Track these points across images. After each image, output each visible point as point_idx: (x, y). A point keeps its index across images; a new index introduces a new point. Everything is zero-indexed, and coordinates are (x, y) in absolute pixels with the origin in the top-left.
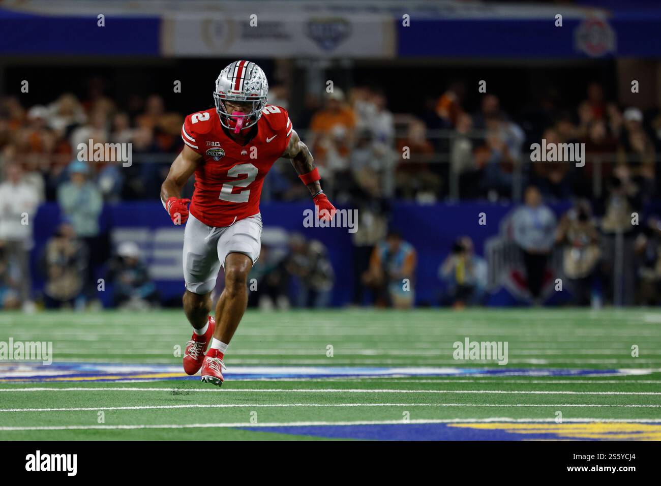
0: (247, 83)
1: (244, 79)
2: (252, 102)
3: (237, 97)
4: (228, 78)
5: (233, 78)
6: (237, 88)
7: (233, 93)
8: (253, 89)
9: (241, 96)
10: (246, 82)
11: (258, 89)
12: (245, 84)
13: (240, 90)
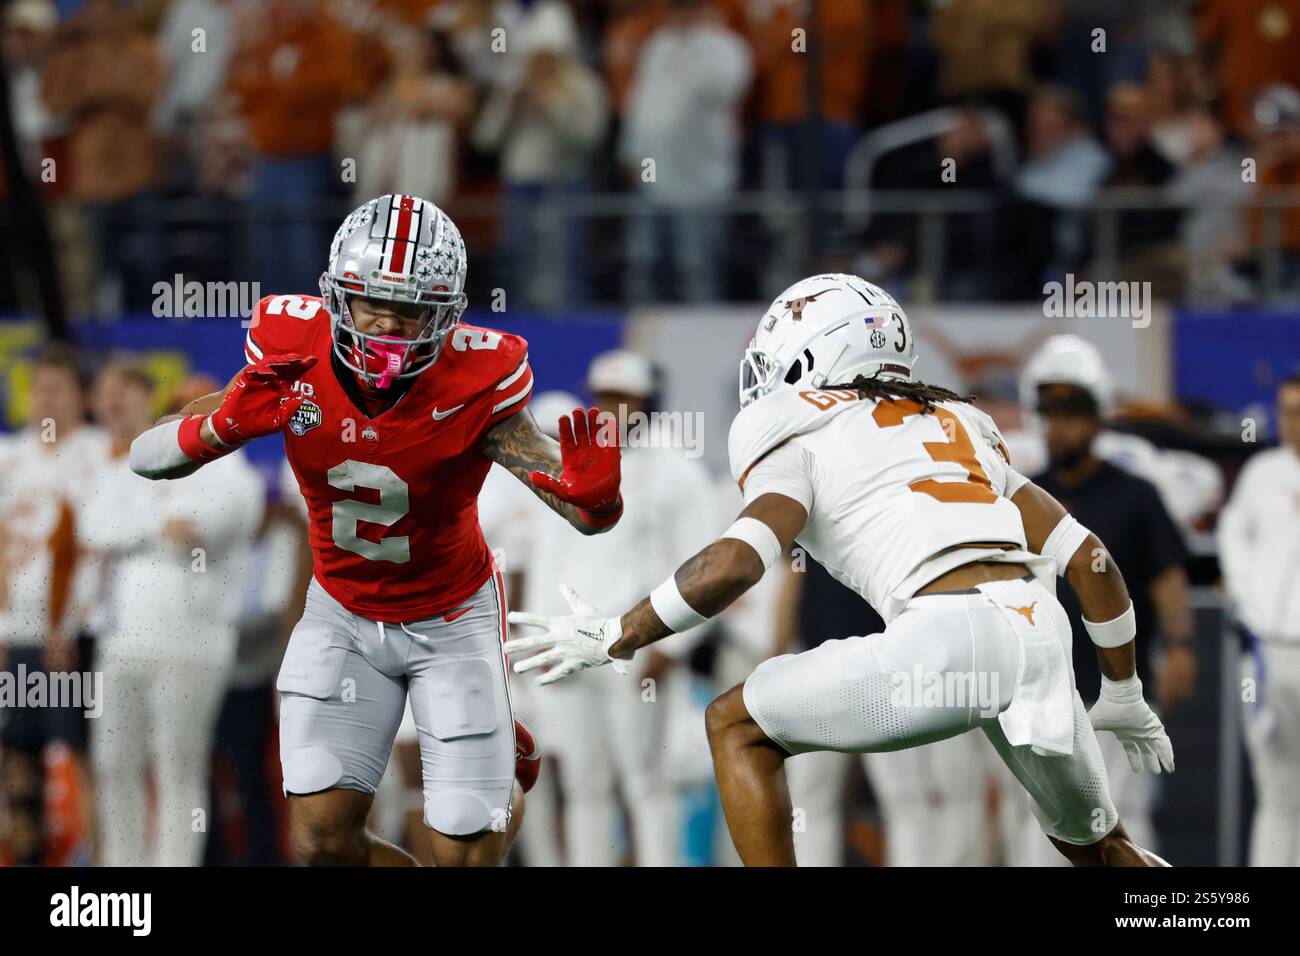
0: (425, 256)
1: (416, 243)
2: (436, 306)
3: (396, 291)
4: (371, 238)
5: (386, 239)
6: (397, 266)
7: (385, 278)
8: (438, 271)
9: (406, 287)
10: (420, 251)
11: (450, 274)
12: (418, 258)
13: (406, 273)
